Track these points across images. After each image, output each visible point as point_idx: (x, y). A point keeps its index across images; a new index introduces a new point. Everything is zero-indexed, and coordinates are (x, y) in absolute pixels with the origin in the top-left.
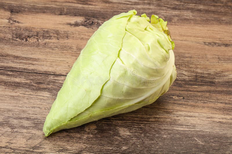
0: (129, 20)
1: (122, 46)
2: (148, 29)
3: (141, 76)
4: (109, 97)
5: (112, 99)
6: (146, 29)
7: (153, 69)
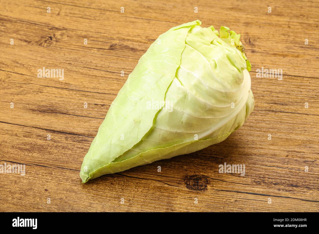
0: (190, 31)
1: (181, 63)
2: (215, 42)
3: (206, 101)
4: (165, 129)
5: (169, 133)
6: (212, 43)
7: (221, 93)
